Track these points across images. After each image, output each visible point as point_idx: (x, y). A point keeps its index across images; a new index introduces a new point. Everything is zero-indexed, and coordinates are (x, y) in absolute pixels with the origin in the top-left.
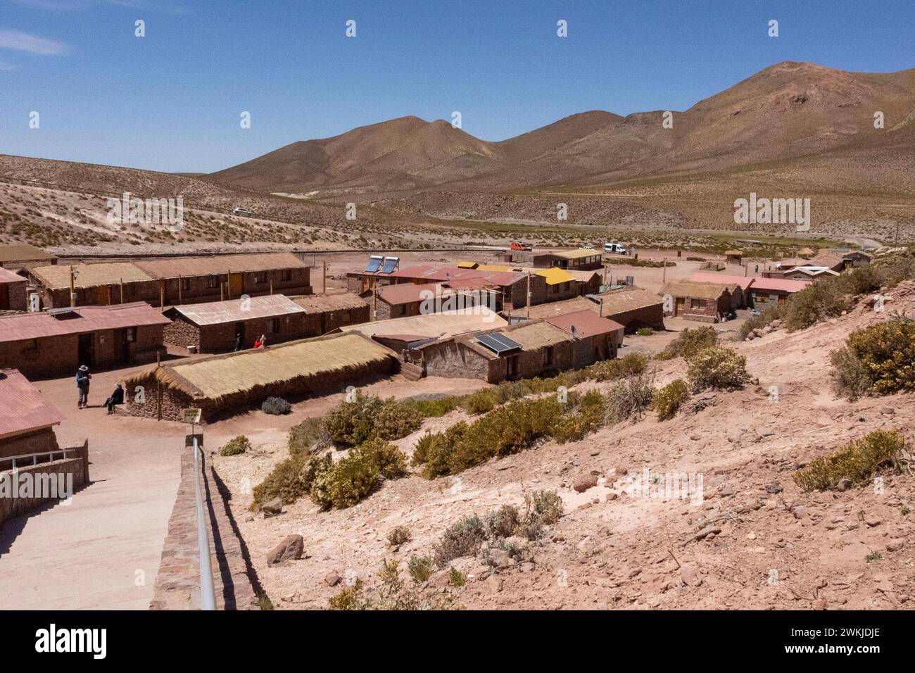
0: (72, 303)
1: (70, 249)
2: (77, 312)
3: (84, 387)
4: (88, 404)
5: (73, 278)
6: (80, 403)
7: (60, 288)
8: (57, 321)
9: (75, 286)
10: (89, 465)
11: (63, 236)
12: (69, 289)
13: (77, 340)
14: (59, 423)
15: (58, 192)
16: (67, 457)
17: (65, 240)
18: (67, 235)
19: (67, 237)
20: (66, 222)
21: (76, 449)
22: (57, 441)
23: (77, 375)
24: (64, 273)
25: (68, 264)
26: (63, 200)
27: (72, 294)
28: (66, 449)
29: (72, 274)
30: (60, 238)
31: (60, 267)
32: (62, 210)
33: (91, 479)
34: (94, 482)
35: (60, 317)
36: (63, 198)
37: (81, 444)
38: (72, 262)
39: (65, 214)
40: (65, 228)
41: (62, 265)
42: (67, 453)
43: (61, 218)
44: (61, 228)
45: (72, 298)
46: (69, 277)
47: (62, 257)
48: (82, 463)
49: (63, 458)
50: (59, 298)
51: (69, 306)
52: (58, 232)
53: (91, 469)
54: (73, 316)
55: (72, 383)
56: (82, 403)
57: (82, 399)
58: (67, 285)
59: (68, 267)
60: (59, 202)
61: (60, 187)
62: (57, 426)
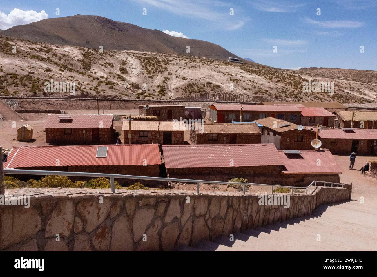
0: (351, 127)
1: (353, 105)
2: (353, 130)
3: (353, 161)
4: (353, 168)
5: (353, 116)
6: (350, 167)
7: (347, 120)
8: (345, 133)
9: (354, 120)
10: (352, 193)
11: (351, 99)
12: (351, 121)
13: (352, 141)
14: (341, 173)
15: (352, 82)
16: (344, 187)
17: (352, 101)
18: (353, 99)
19: (353, 100)
20: (353, 94)
21: (347, 185)
22: (340, 180)
23: (350, 155)
24: (350, 114)
25: (352, 111)
26: (353, 85)
27: (352, 123)
28: (344, 184)
29: (353, 115)
30: (350, 100)
31: (349, 112)
32: (352, 89)
33: (352, 198)
34: (353, 200)
35: (347, 132)
36: (353, 84)
37: (350, 184)
38: (353, 110)
39: (353, 91)
40: (353, 96)
41: (349, 111)
42: (344, 186)
43: (352, 93)
44: (351, 96)
45: (352, 124)
46: (352, 116)
47: (350, 108)
48: (349, 191)
49: (342, 187)
50: (347, 124)
51: (350, 127)
52: (350, 98)
53: (352, 195)
54: (352, 132)
55: (348, 158)
56: (351, 167)
57: (351, 166)
58: (350, 119)
59: (352, 112)
60: (352, 86)
61: (353, 80)
62: (341, 174)
